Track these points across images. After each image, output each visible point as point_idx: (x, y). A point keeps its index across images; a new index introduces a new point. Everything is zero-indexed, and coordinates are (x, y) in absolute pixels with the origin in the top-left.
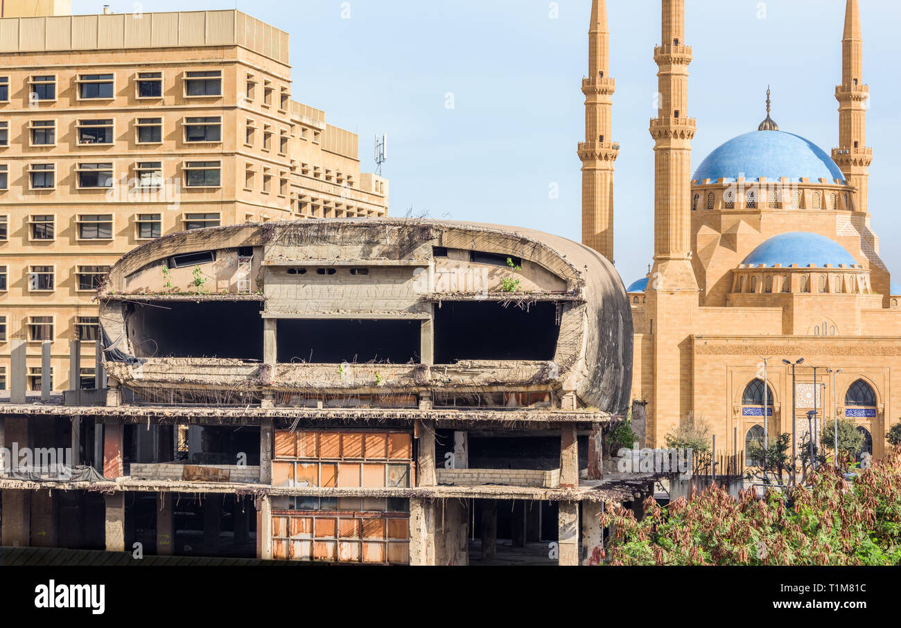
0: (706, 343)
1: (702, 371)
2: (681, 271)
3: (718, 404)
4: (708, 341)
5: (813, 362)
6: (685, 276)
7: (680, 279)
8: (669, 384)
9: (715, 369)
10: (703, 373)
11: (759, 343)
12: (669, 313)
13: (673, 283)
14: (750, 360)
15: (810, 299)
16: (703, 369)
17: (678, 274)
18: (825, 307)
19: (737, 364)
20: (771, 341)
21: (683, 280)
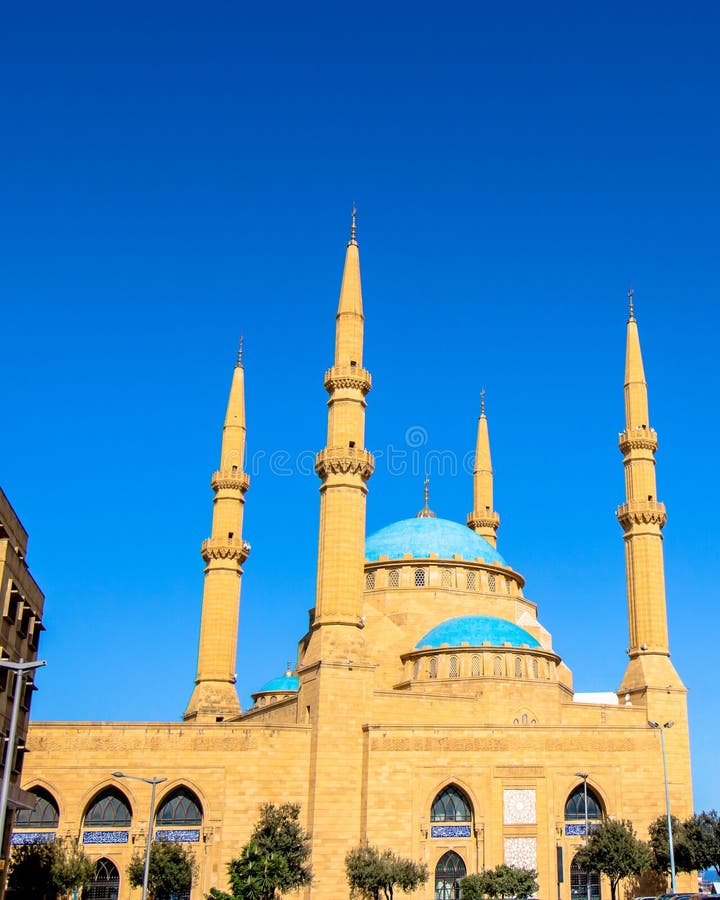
0: (384, 735)
1: (378, 774)
2: (352, 640)
3: (400, 821)
4: (388, 732)
5: (525, 760)
6: (357, 646)
7: (350, 649)
8: (332, 794)
9: (396, 772)
10: (380, 778)
11: (455, 734)
12: (336, 695)
13: (342, 654)
14: (443, 759)
15: (508, 685)
16: (379, 771)
17: (349, 643)
18: (525, 695)
19: (427, 764)
20: (470, 732)
21: (353, 652)
